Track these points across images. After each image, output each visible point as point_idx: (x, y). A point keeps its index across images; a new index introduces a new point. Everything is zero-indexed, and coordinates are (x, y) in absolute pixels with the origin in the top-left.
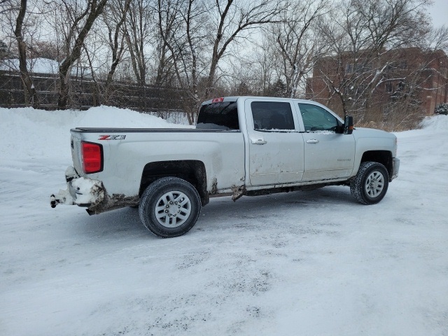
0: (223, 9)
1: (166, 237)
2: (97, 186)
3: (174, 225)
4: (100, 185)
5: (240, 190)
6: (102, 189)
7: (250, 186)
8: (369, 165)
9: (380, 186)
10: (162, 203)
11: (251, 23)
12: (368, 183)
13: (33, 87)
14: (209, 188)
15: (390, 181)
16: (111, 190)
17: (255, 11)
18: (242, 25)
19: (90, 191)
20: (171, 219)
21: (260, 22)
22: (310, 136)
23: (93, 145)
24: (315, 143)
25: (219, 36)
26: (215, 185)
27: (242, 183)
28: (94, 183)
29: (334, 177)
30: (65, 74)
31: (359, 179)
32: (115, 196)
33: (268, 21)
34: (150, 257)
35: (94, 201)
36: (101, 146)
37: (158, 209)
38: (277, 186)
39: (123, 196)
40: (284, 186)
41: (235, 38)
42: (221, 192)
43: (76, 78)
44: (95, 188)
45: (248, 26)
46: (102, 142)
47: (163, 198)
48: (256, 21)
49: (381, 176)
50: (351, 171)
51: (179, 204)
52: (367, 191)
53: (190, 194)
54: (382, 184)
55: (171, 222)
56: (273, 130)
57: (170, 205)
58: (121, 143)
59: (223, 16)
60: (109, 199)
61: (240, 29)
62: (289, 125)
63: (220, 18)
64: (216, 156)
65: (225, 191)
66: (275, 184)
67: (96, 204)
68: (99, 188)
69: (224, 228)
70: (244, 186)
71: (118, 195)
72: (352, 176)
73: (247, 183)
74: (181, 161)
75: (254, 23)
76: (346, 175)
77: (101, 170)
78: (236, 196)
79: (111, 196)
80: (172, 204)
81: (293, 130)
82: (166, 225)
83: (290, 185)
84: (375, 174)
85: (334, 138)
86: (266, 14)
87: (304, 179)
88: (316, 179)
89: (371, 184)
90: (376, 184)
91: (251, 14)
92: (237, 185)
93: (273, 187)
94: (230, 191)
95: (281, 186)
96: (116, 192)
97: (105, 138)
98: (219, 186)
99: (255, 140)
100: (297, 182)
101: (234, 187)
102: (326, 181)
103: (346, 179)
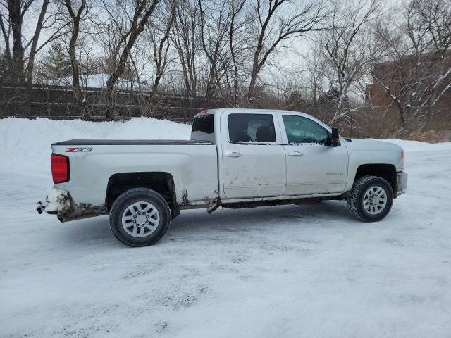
0: (264, 19)
1: (134, 247)
2: (62, 195)
3: (142, 235)
4: (66, 194)
5: (214, 202)
6: (68, 197)
7: (224, 199)
8: (366, 180)
9: (381, 202)
10: (129, 213)
11: (291, 32)
12: (366, 197)
13: (84, 101)
14: (179, 199)
15: (395, 197)
16: (78, 199)
17: (296, 21)
18: (282, 35)
19: (56, 199)
20: (139, 229)
21: (301, 31)
22: (294, 149)
23: (60, 157)
24: (298, 156)
25: (260, 47)
26: (185, 196)
27: (216, 196)
28: (61, 192)
29: (324, 191)
30: (112, 88)
31: (355, 194)
32: (83, 205)
33: (309, 29)
34: (105, 265)
35: (60, 209)
36: (67, 158)
37: (124, 218)
38: (256, 199)
39: (90, 205)
40: (265, 199)
41: (276, 48)
42: (193, 203)
43: (126, 91)
44: (61, 197)
45: (290, 35)
46: (69, 154)
47: (131, 208)
48: (297, 30)
49: (383, 192)
50: (344, 185)
51: (147, 214)
52: (366, 207)
53: (158, 204)
54: (385, 200)
55: (138, 232)
56: (250, 142)
57: (138, 216)
58: (87, 155)
59: (264, 27)
60: (76, 208)
61: (281, 38)
62: (272, 138)
63: (261, 28)
64: (186, 168)
65: (198, 203)
66: (254, 198)
67: (63, 212)
68: (65, 197)
69: (197, 240)
70: (219, 198)
71: (85, 204)
72: (346, 190)
73: (222, 195)
74: (155, 172)
75: (295, 32)
76: (338, 190)
77: (68, 180)
78: (211, 208)
79: (78, 205)
80: (140, 214)
81: (274, 143)
82: (134, 234)
83: (271, 199)
84: (375, 190)
85: (324, 151)
86: (307, 22)
88: (301, 193)
89: (371, 200)
90: (376, 201)
91: (292, 24)
92: (210, 197)
93: (252, 200)
94: (203, 203)
95: (260, 199)
96: (83, 202)
97: (71, 150)
98: (189, 198)
99: (228, 153)
100: (279, 196)
101: (207, 199)
102: (314, 196)
103: (340, 194)
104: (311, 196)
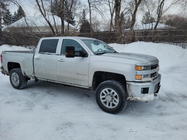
12: (103, 95)
13: (123, 36)
16: (4, 69)
24: (62, 61)
26: (25, 73)
28: (1, 66)
29: (77, 84)
38: (48, 81)
40: (51, 81)
42: (29, 77)
47: (13, 74)
56: (46, 53)
58: (5, 55)
62: (54, 51)
72: (89, 86)
77: (2, 63)
81: (55, 54)
84: (109, 90)
87: (58, 80)
93: (46, 80)
95: (50, 81)
97: (3, 53)
98: (27, 74)
99: (36, 57)
102: (73, 85)
103: (88, 88)
104: (72, 85)
